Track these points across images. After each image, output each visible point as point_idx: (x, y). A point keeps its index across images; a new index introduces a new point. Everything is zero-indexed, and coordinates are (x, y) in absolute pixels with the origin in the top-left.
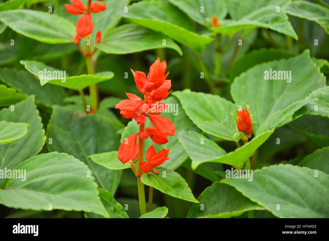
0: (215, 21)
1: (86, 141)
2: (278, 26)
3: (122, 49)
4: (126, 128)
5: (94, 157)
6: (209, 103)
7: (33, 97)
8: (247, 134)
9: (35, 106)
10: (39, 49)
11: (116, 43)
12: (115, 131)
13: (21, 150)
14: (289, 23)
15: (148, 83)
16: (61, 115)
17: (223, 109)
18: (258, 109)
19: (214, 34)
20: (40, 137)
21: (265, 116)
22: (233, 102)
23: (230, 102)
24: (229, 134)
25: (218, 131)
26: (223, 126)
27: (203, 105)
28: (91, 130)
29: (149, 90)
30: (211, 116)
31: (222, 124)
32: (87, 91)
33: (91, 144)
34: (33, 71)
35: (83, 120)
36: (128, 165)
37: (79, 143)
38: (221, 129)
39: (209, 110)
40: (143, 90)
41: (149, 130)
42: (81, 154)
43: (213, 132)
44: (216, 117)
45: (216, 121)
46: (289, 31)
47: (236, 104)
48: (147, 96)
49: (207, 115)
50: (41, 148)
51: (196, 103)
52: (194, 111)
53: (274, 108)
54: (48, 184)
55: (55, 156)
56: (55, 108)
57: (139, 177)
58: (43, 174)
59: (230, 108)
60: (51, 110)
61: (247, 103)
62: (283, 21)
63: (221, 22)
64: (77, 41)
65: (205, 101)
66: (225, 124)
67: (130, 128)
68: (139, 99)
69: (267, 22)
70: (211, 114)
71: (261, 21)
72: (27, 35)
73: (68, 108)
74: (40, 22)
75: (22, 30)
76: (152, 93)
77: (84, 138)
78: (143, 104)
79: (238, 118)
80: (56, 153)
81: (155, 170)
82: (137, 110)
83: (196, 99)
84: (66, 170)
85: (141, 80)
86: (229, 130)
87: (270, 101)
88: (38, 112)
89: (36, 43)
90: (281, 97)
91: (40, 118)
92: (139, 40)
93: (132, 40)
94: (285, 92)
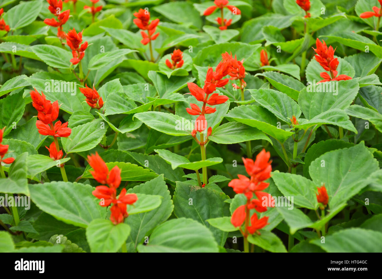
0: (295, 119)
1: (201, 208)
2: (343, 124)
3: (228, 140)
4: (233, 199)
5: (210, 221)
6: (294, 180)
7: (163, 175)
8: (324, 204)
9: (165, 182)
10: (162, 138)
11: (223, 136)
12: (222, 201)
13: (155, 215)
14: (350, 122)
15: (256, 169)
16: (182, 189)
17: (304, 185)
18: (329, 185)
19: (293, 129)
20: (169, 206)
21: (335, 190)
22: (311, 180)
23: (309, 180)
24: (310, 204)
25: (302, 202)
26: (305, 198)
27: (290, 182)
28: (205, 199)
29: (256, 173)
30: (296, 191)
31: (304, 196)
32: (200, 171)
33: (204, 210)
34: (164, 158)
35: (198, 192)
36: (238, 228)
37: (196, 209)
38: (304, 201)
39: (295, 186)
40: (251, 173)
41: (254, 203)
42: (198, 217)
43: (299, 203)
44: (299, 191)
45: (300, 194)
46: (351, 128)
47: (314, 181)
48: (254, 177)
49: (293, 190)
50: (171, 214)
51: (285, 181)
52: (284, 187)
53: (341, 184)
54: (180, 243)
55: (183, 221)
56: (177, 182)
57: (246, 237)
58: (176, 234)
59: (309, 184)
60: (175, 184)
61: (322, 180)
62: (346, 120)
63: (298, 120)
64: (194, 135)
65: (291, 179)
66: (306, 196)
67: (236, 199)
68: (248, 180)
69: (333, 121)
70: (296, 188)
71: (329, 120)
72: (158, 130)
73: (187, 183)
74: (167, 121)
75: (154, 126)
76: (258, 176)
77: (199, 206)
78: (250, 183)
79: (317, 193)
80: (184, 218)
81: (258, 232)
82: (247, 188)
83: (285, 178)
84: (192, 232)
85: (251, 166)
86: (309, 201)
87: (338, 179)
88: (167, 186)
89: (160, 134)
90: (346, 176)
91: (169, 191)
92: (240, 133)
93: (235, 134)
94: (348, 172)
